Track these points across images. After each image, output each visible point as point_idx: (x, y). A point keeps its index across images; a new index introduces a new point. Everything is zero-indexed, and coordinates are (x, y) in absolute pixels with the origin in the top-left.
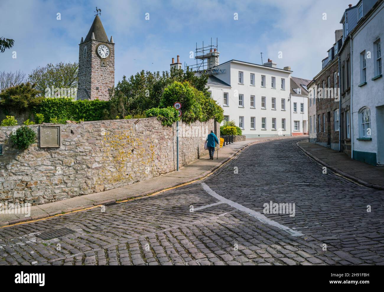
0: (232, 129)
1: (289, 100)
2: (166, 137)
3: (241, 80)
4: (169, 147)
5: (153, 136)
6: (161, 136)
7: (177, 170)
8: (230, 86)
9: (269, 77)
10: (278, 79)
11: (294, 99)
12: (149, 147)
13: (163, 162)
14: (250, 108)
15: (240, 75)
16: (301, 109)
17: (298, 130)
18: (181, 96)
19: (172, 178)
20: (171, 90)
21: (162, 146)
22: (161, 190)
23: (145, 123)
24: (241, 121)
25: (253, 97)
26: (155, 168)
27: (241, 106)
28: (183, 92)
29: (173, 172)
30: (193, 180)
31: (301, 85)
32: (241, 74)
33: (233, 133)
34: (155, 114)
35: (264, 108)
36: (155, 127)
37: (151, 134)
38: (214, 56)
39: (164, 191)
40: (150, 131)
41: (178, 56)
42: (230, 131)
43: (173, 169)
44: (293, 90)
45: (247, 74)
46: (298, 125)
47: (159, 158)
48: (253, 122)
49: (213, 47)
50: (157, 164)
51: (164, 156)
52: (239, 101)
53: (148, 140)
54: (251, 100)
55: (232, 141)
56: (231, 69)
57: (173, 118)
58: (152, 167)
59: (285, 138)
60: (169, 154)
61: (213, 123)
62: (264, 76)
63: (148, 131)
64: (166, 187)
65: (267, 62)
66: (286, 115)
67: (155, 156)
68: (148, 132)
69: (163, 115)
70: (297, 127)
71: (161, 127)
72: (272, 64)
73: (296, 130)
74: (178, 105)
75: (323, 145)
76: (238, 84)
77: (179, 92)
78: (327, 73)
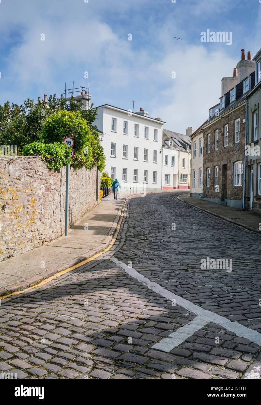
0: (106, 180)
1: (161, 152)
2: (53, 187)
3: (114, 127)
4: (55, 202)
5: (35, 185)
6: (46, 185)
7: (66, 235)
8: (103, 133)
9: (142, 126)
10: (151, 129)
11: (166, 151)
12: (28, 201)
13: (48, 224)
14: (123, 159)
15: (113, 122)
16: (172, 162)
17: (168, 184)
18: (70, 131)
19: (63, 250)
20: (57, 121)
21: (47, 200)
22: (53, 274)
23: (24, 163)
24: (112, 172)
25: (125, 147)
26: (37, 233)
27: (113, 156)
28: (74, 125)
29: (61, 239)
30: (96, 253)
31: (171, 138)
32: (114, 120)
33: (107, 185)
34: (37, 152)
35: (137, 160)
36: (38, 171)
37: (33, 182)
38: (85, 99)
39: (58, 275)
40: (31, 177)
41: (45, 95)
42: (104, 183)
43: (60, 234)
44: (165, 142)
45: (120, 121)
46: (168, 179)
47: (42, 219)
48: (125, 173)
49: (84, 89)
50: (39, 228)
51: (49, 215)
52: (112, 150)
53: (27, 191)
54: (124, 150)
55: (107, 194)
56: (104, 114)
57: (63, 160)
58: (32, 233)
59: (156, 192)
60: (56, 211)
61: (96, 172)
62: (137, 125)
63: (28, 177)
64: (61, 269)
65: (139, 111)
66: (157, 167)
67: (37, 216)
68: (28, 179)
69: (51, 154)
70: (167, 181)
71: (46, 171)
72: (144, 113)
73: (167, 184)
74: (69, 142)
75: (214, 202)
76: (111, 131)
77: (67, 124)
78: (222, 121)
